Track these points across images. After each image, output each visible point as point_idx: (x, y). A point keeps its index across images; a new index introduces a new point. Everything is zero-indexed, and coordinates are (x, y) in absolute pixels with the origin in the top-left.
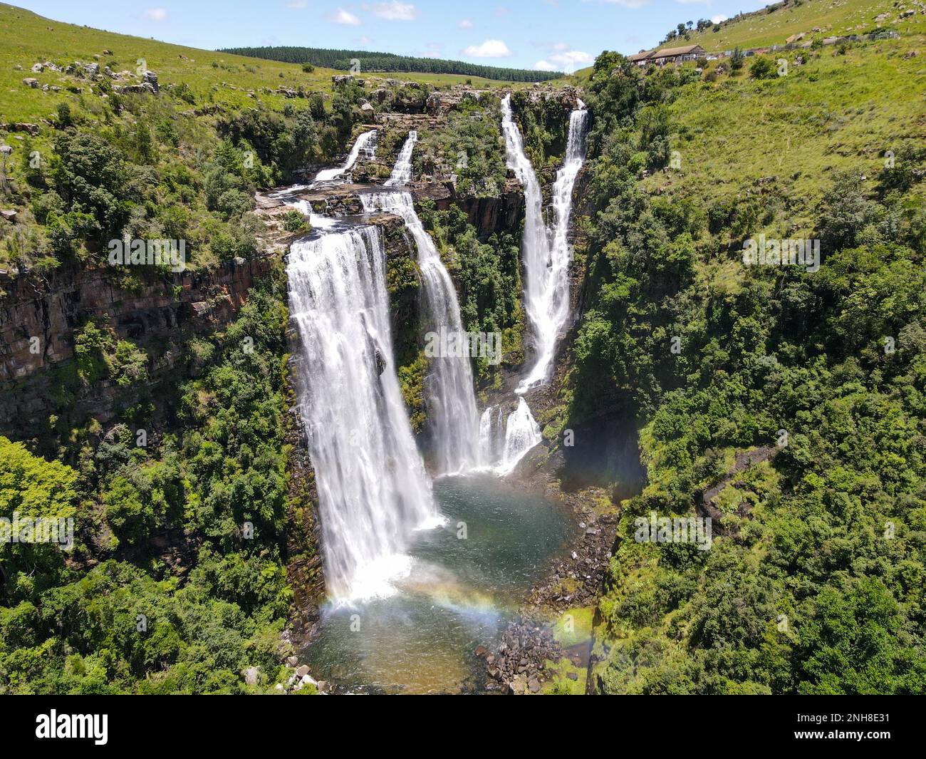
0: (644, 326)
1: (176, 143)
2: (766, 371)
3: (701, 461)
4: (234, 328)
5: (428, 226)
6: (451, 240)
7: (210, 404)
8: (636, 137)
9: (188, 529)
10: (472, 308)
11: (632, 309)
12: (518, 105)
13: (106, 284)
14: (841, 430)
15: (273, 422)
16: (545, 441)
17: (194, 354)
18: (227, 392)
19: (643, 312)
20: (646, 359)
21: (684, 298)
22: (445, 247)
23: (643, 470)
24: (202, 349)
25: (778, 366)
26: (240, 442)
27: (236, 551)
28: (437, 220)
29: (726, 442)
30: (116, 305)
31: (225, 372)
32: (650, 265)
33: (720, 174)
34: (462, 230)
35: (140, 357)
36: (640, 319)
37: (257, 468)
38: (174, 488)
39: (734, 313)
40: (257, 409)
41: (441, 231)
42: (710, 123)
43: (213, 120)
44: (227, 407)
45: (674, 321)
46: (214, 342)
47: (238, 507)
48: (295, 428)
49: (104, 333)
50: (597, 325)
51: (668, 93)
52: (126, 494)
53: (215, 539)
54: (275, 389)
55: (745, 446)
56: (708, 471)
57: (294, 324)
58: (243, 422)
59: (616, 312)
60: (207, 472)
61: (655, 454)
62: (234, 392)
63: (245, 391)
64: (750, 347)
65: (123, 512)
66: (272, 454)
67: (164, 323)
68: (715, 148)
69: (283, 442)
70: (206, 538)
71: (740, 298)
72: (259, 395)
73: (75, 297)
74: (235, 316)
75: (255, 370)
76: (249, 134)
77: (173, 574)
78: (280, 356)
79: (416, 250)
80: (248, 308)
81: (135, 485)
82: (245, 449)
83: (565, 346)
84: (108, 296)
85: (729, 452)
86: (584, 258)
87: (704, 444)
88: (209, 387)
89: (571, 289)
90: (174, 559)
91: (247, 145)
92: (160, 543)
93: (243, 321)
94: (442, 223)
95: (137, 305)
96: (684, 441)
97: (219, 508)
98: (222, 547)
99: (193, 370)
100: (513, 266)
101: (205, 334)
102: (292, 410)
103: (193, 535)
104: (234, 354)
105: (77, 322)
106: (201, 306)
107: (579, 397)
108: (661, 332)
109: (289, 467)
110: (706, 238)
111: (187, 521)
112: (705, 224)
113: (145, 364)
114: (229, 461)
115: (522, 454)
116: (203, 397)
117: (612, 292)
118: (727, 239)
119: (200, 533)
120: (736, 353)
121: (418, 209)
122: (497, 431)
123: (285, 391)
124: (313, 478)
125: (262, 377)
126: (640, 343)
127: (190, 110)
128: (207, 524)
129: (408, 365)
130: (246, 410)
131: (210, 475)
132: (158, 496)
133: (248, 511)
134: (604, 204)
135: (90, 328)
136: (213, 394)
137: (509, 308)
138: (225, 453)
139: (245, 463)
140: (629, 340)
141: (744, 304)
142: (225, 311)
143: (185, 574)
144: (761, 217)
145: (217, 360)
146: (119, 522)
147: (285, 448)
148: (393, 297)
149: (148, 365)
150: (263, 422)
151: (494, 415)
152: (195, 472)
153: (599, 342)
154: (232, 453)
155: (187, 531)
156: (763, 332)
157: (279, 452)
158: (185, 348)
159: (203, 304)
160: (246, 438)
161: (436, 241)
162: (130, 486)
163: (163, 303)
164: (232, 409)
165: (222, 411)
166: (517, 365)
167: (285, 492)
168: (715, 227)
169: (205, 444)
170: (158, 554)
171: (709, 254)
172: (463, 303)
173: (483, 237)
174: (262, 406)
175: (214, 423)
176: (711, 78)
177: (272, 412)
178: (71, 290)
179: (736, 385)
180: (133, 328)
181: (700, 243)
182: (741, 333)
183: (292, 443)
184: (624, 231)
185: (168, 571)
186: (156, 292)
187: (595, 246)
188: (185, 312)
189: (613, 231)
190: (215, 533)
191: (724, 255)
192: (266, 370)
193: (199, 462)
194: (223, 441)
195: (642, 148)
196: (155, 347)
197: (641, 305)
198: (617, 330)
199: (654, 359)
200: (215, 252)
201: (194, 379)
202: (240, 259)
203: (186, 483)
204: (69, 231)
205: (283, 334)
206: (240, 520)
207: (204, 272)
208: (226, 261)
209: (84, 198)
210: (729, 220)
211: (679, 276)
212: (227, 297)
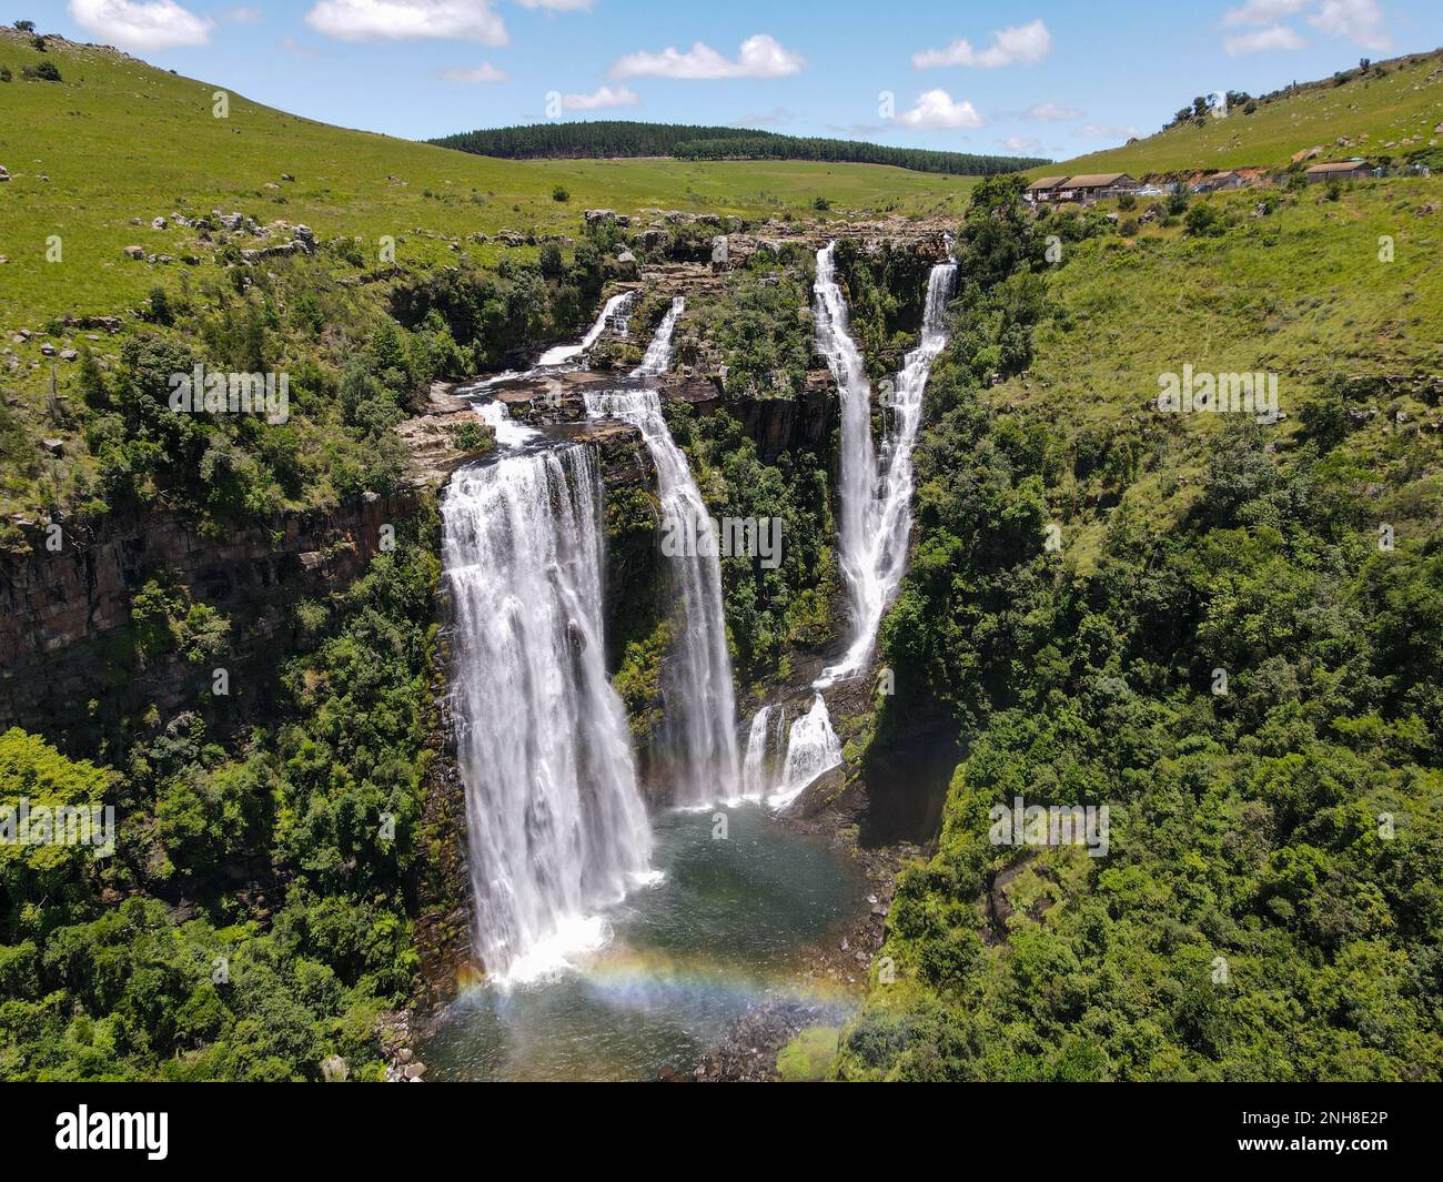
0: (972, 609)
1: (318, 328)
2: (1106, 700)
4: (359, 588)
5: (681, 439)
6: (716, 460)
7: (320, 689)
9: (278, 856)
11: (959, 582)
12: (845, 260)
13: (180, 527)
14: (1162, 807)
15: (407, 718)
17: (299, 621)
18: (342, 674)
19: (972, 588)
20: (971, 658)
21: (1025, 574)
22: (706, 470)
24: (311, 615)
25: (1126, 693)
26: (357, 743)
27: (340, 893)
28: (696, 430)
30: (195, 555)
31: (344, 646)
33: (1100, 387)
34: (734, 444)
35: (220, 625)
36: (969, 598)
37: (378, 781)
38: (259, 804)
39: (1082, 604)
40: (384, 700)
41: (700, 447)
43: (386, 287)
44: (340, 696)
45: (1009, 606)
46: (329, 604)
47: (348, 831)
48: (440, 727)
49: (172, 595)
52: (185, 807)
53: (313, 875)
54: (415, 671)
57: (446, 582)
58: (362, 717)
59: (937, 584)
60: (307, 782)
62: (352, 675)
63: (367, 673)
64: (1099, 661)
65: (180, 830)
66: (402, 764)
67: (259, 579)
68: (1101, 345)
69: (420, 746)
70: (300, 871)
71: (1093, 582)
72: (388, 681)
73: (138, 545)
74: (364, 569)
75: (384, 646)
76: (442, 303)
77: (251, 916)
78: (425, 627)
79: (656, 475)
80: (381, 561)
81: (199, 794)
82: (361, 754)
84: (184, 543)
88: (321, 666)
90: (253, 898)
91: (438, 318)
92: (236, 873)
93: (371, 578)
94: (705, 435)
95: (223, 555)
97: (318, 832)
98: (321, 885)
99: (296, 642)
101: (317, 594)
102: (440, 701)
103: (283, 866)
104: (358, 622)
105: (135, 580)
106: (312, 557)
108: (990, 622)
109: (426, 781)
110: (1068, 484)
111: (275, 846)
112: (1069, 463)
113: (225, 635)
114: (339, 769)
116: (310, 678)
118: (1096, 489)
119: (292, 865)
120: (1078, 668)
121: (667, 415)
123: (430, 675)
124: (462, 798)
125: (394, 655)
126: (966, 633)
127: (354, 276)
128: (302, 853)
130: (367, 699)
131: (311, 787)
132: (232, 811)
133: (357, 839)
135: (152, 588)
136: (325, 675)
138: (336, 756)
139: (361, 773)
140: (951, 627)
141: (1097, 593)
142: (347, 565)
143: (267, 918)
144: (1146, 458)
145: (332, 628)
146: (174, 842)
147: (422, 755)
148: (615, 544)
149: (232, 636)
150: (391, 717)
152: (292, 780)
154: (345, 758)
155: (275, 861)
156: (1118, 639)
157: (412, 760)
158: (289, 611)
159: (314, 555)
160: (364, 739)
161: (693, 461)
162: (192, 797)
163: (257, 554)
164: (348, 698)
165: (333, 699)
167: (416, 817)
168: (1082, 471)
169: (307, 744)
170: (232, 888)
171: (1068, 511)
173: (765, 456)
174: (392, 694)
175: (324, 715)
177: (404, 705)
178: (133, 536)
179: (1070, 715)
180: (216, 587)
181: (1057, 492)
182: (1086, 638)
183: (435, 747)
185: (242, 913)
186: (249, 539)
188: (289, 564)
190: (310, 866)
191: (1091, 512)
192: (399, 647)
193: (296, 767)
194: (332, 740)
196: (244, 611)
197: (969, 579)
198: (934, 608)
199: (983, 659)
200: (335, 486)
201: (301, 654)
202: (371, 496)
203: (279, 795)
204: (126, 466)
205: (429, 598)
206: (346, 852)
207: (317, 513)
208: (351, 498)
209: (152, 422)
210: (1102, 459)
211: (1021, 539)
212: (351, 545)
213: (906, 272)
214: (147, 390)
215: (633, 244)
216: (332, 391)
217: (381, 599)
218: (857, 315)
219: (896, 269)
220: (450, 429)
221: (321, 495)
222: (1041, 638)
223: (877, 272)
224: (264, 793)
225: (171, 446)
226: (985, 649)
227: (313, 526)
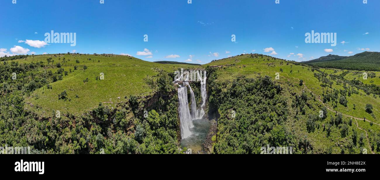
4: (172, 99)
5: (191, 86)
6: (193, 88)
8: (213, 75)
9: (166, 124)
10: (196, 96)
13: (162, 93)
16: (206, 113)
20: (218, 101)
21: (221, 93)
23: (220, 114)
24: (169, 101)
25: (232, 99)
30: (163, 95)
31: (171, 104)
32: (217, 90)
34: (194, 86)
35: (164, 102)
36: (217, 96)
41: (192, 86)
42: (221, 74)
44: (171, 109)
45: (220, 96)
47: (172, 122)
48: (178, 112)
50: (211, 97)
51: (216, 71)
53: (169, 127)
57: (178, 98)
58: (173, 111)
59: (214, 95)
60: (169, 117)
61: (221, 112)
62: (172, 107)
63: (174, 107)
64: (229, 98)
66: (176, 115)
67: (166, 98)
68: (222, 77)
70: (168, 126)
71: (227, 92)
74: (172, 97)
76: (170, 75)
78: (177, 102)
80: (174, 96)
83: (207, 100)
86: (208, 89)
87: (226, 110)
88: (169, 106)
89: (207, 93)
93: (173, 98)
96: (224, 110)
97: (170, 122)
98: (170, 128)
99: (168, 104)
100: (200, 90)
101: (169, 99)
102: (178, 109)
103: (166, 126)
104: (172, 102)
106: (170, 96)
107: (210, 107)
108: (219, 97)
110: (222, 86)
112: (222, 85)
114: (171, 116)
116: (169, 107)
117: (214, 93)
118: (225, 86)
119: (167, 126)
120: (227, 98)
121: (189, 84)
123: (177, 107)
127: (166, 73)
128: (168, 124)
129: (190, 103)
130: (173, 109)
134: (211, 83)
135: (160, 98)
137: (200, 96)
139: (173, 116)
140: (216, 99)
141: (227, 93)
144: (227, 84)
148: (188, 95)
150: (175, 111)
153: (212, 99)
156: (230, 96)
158: (168, 101)
160: (173, 113)
166: (201, 103)
167: (177, 121)
168: (223, 85)
169: (169, 113)
171: (223, 88)
172: (195, 95)
173: (197, 87)
174: (175, 109)
175: (170, 111)
176: (220, 69)
179: (228, 102)
180: (164, 98)
182: (227, 96)
183: (178, 114)
184: (214, 86)
186: (166, 94)
187: (210, 88)
188: (168, 96)
189: (212, 86)
190: (169, 126)
191: (225, 88)
192: (175, 104)
194: (171, 113)
195: (214, 77)
196: (165, 100)
197: (217, 94)
198: (214, 98)
202: (174, 91)
205: (177, 100)
206: (172, 124)
207: (170, 92)
209: (162, 84)
211: (220, 91)
212: (172, 95)
214: (162, 81)
217: (174, 100)
221: (171, 90)
222: (223, 98)
226: (219, 100)
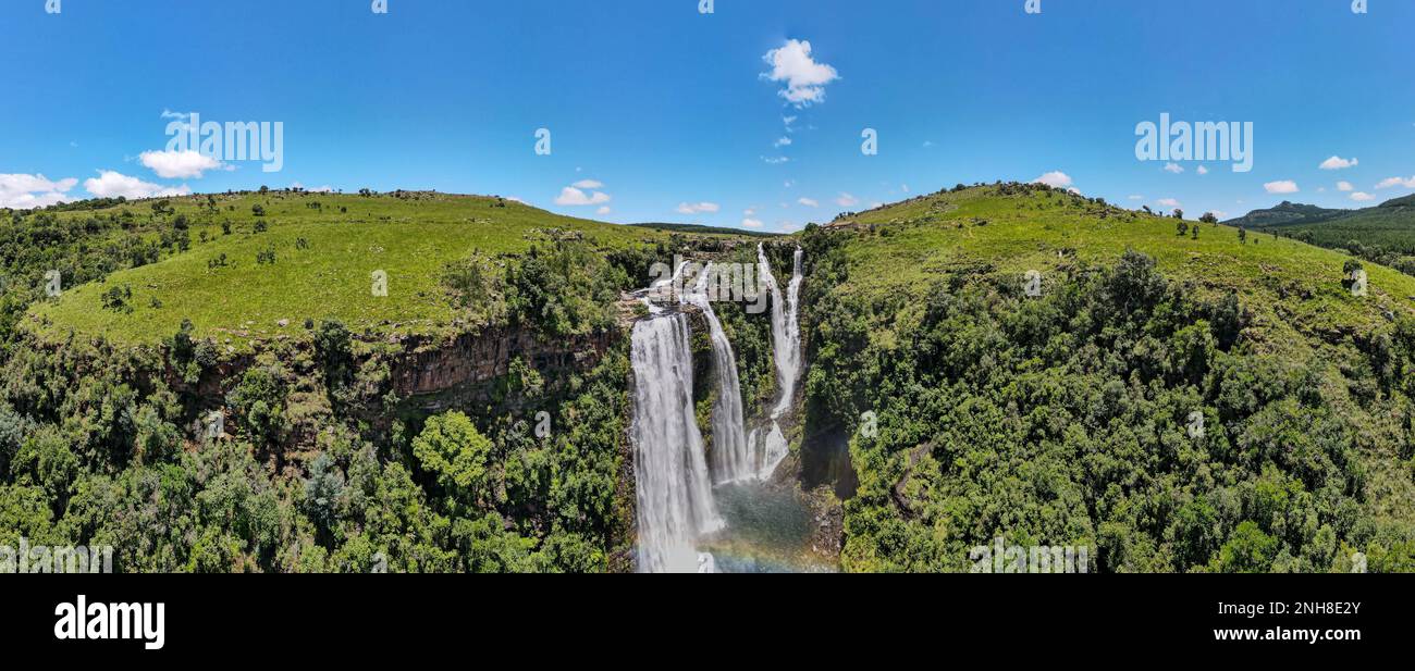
0: (844, 372)
3: (891, 461)
4: (596, 371)
5: (717, 313)
6: (730, 321)
7: (575, 418)
8: (829, 265)
9: (550, 504)
10: (743, 363)
11: (837, 362)
12: (766, 248)
13: (531, 336)
15: (612, 438)
16: (791, 453)
17: (571, 385)
18: (586, 413)
19: (843, 364)
20: (848, 393)
21: (865, 353)
22: (726, 326)
24: (576, 382)
26: (590, 449)
28: (722, 309)
29: (903, 445)
30: (535, 348)
31: (587, 399)
32: (845, 335)
33: (874, 283)
34: (737, 315)
35: (540, 381)
36: (842, 368)
37: (597, 470)
38: (545, 473)
39: (894, 360)
40: (603, 427)
41: (724, 316)
42: (866, 257)
43: (605, 254)
44: (585, 423)
45: (862, 367)
46: (583, 378)
47: (581, 497)
48: (626, 444)
49: (524, 364)
50: (818, 374)
51: (843, 243)
52: (516, 468)
53: (565, 518)
54: (616, 414)
55: (914, 446)
56: (896, 469)
57: (632, 372)
58: (593, 435)
59: (827, 365)
60: (569, 465)
62: (591, 413)
63: (598, 414)
64: (906, 380)
65: (513, 479)
66: (608, 462)
67: (557, 363)
68: (869, 270)
69: (617, 453)
70: (559, 515)
71: (896, 351)
72: (605, 418)
73: (515, 341)
74: (598, 363)
75: (605, 400)
76: (624, 261)
77: (535, 535)
78: (621, 392)
79: (709, 327)
80: (606, 360)
82: (592, 455)
83: (800, 384)
84: (531, 343)
85: (906, 451)
86: (807, 330)
87: (891, 450)
88: (577, 407)
89: (801, 348)
90: (538, 524)
91: (622, 267)
92: (532, 508)
93: (602, 367)
94: (725, 311)
95: (545, 350)
96: (878, 449)
97: (570, 495)
98: (569, 526)
99: (568, 394)
100: (766, 336)
101: (579, 373)
102: (626, 430)
103: (552, 510)
104: (595, 388)
105: (512, 355)
106: (579, 356)
107: (809, 420)
108: (855, 376)
109: (619, 473)
110: (873, 318)
111: (549, 498)
112: (871, 310)
113: (542, 386)
114: (581, 462)
115: (777, 463)
116: (572, 412)
117: (826, 352)
118: (884, 319)
119: (556, 509)
120: (899, 385)
122: (760, 447)
123: (622, 416)
124: (634, 484)
125: (609, 405)
126: (843, 383)
127: (595, 249)
128: (562, 504)
129: (702, 401)
130: (596, 427)
131: (568, 469)
133: (587, 503)
134: (816, 301)
135: (518, 360)
136: (578, 412)
137: (766, 362)
138: (580, 455)
139: (591, 465)
140: (837, 382)
141: (899, 355)
142: (592, 360)
143: (542, 537)
144: (898, 305)
145: (583, 390)
147: (618, 458)
148: (695, 356)
149: (545, 387)
150: (606, 437)
151: (758, 435)
152: (560, 464)
153: (819, 385)
154: (584, 456)
155: (548, 506)
156: (911, 370)
157: (613, 461)
158: (567, 379)
159: (580, 354)
160: (593, 447)
161: (722, 322)
162: (519, 463)
163: (558, 351)
164: (587, 425)
165: (582, 424)
166: (771, 399)
167: (614, 493)
168: (876, 312)
169: (568, 446)
170: (528, 517)
171: (875, 327)
172: (737, 359)
174: (607, 425)
175: (576, 432)
176: (862, 236)
177: (612, 431)
178: (514, 337)
180: (541, 363)
181: (870, 321)
182: (900, 372)
183: (623, 455)
184: (828, 316)
185: (532, 532)
186: (556, 344)
187: (813, 324)
188: (569, 357)
189: (823, 316)
190: (564, 513)
191: (883, 327)
192: (611, 401)
193: (563, 457)
194: (579, 445)
195: (834, 271)
196: (551, 376)
197: (842, 359)
198: (829, 375)
199: (853, 392)
200: (591, 324)
201: (569, 400)
202: (604, 330)
203: (554, 471)
204: (517, 307)
205: (624, 379)
206: (581, 508)
207: (583, 335)
208: (597, 333)
209: (528, 290)
210: (882, 308)
211: (860, 341)
212: (595, 351)
213: (787, 253)
214: (528, 278)
215: (688, 244)
216: (589, 287)
217: (605, 377)
218: (773, 266)
219: (784, 252)
220: (631, 306)
221: (585, 328)
222: (877, 380)
223: (777, 252)
224: (548, 468)
225: (533, 301)
226: (853, 387)
227: (581, 340)
